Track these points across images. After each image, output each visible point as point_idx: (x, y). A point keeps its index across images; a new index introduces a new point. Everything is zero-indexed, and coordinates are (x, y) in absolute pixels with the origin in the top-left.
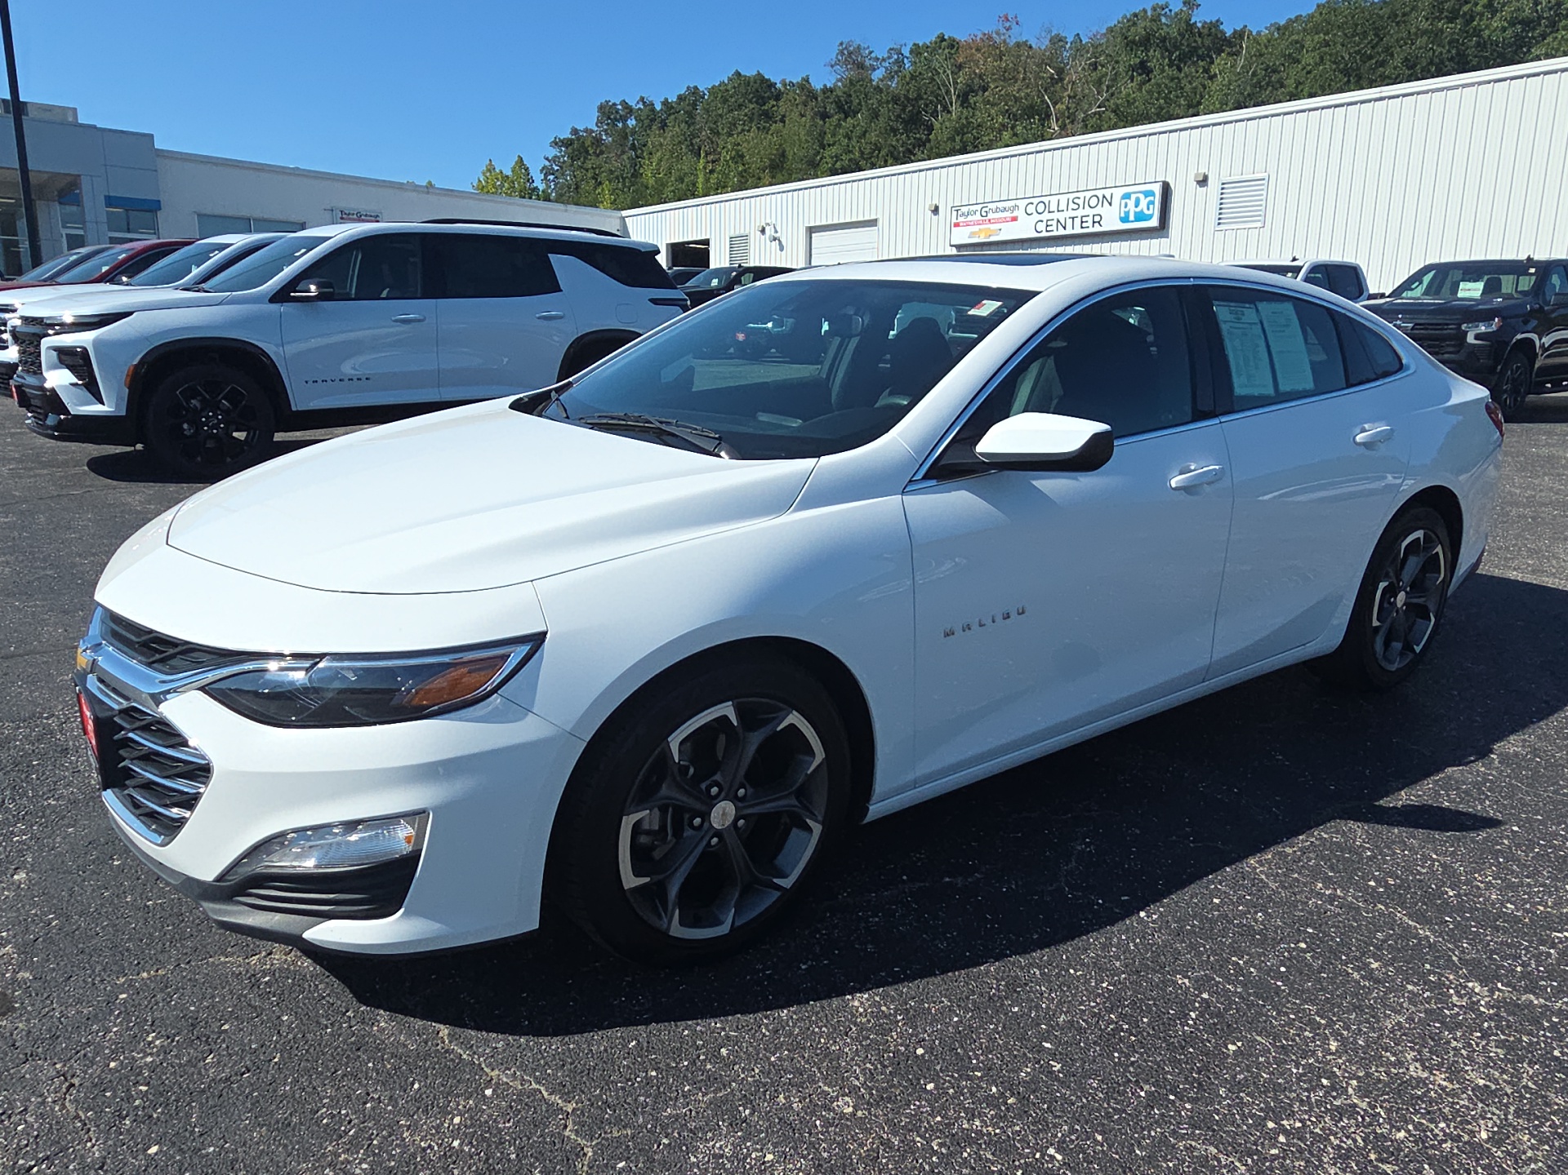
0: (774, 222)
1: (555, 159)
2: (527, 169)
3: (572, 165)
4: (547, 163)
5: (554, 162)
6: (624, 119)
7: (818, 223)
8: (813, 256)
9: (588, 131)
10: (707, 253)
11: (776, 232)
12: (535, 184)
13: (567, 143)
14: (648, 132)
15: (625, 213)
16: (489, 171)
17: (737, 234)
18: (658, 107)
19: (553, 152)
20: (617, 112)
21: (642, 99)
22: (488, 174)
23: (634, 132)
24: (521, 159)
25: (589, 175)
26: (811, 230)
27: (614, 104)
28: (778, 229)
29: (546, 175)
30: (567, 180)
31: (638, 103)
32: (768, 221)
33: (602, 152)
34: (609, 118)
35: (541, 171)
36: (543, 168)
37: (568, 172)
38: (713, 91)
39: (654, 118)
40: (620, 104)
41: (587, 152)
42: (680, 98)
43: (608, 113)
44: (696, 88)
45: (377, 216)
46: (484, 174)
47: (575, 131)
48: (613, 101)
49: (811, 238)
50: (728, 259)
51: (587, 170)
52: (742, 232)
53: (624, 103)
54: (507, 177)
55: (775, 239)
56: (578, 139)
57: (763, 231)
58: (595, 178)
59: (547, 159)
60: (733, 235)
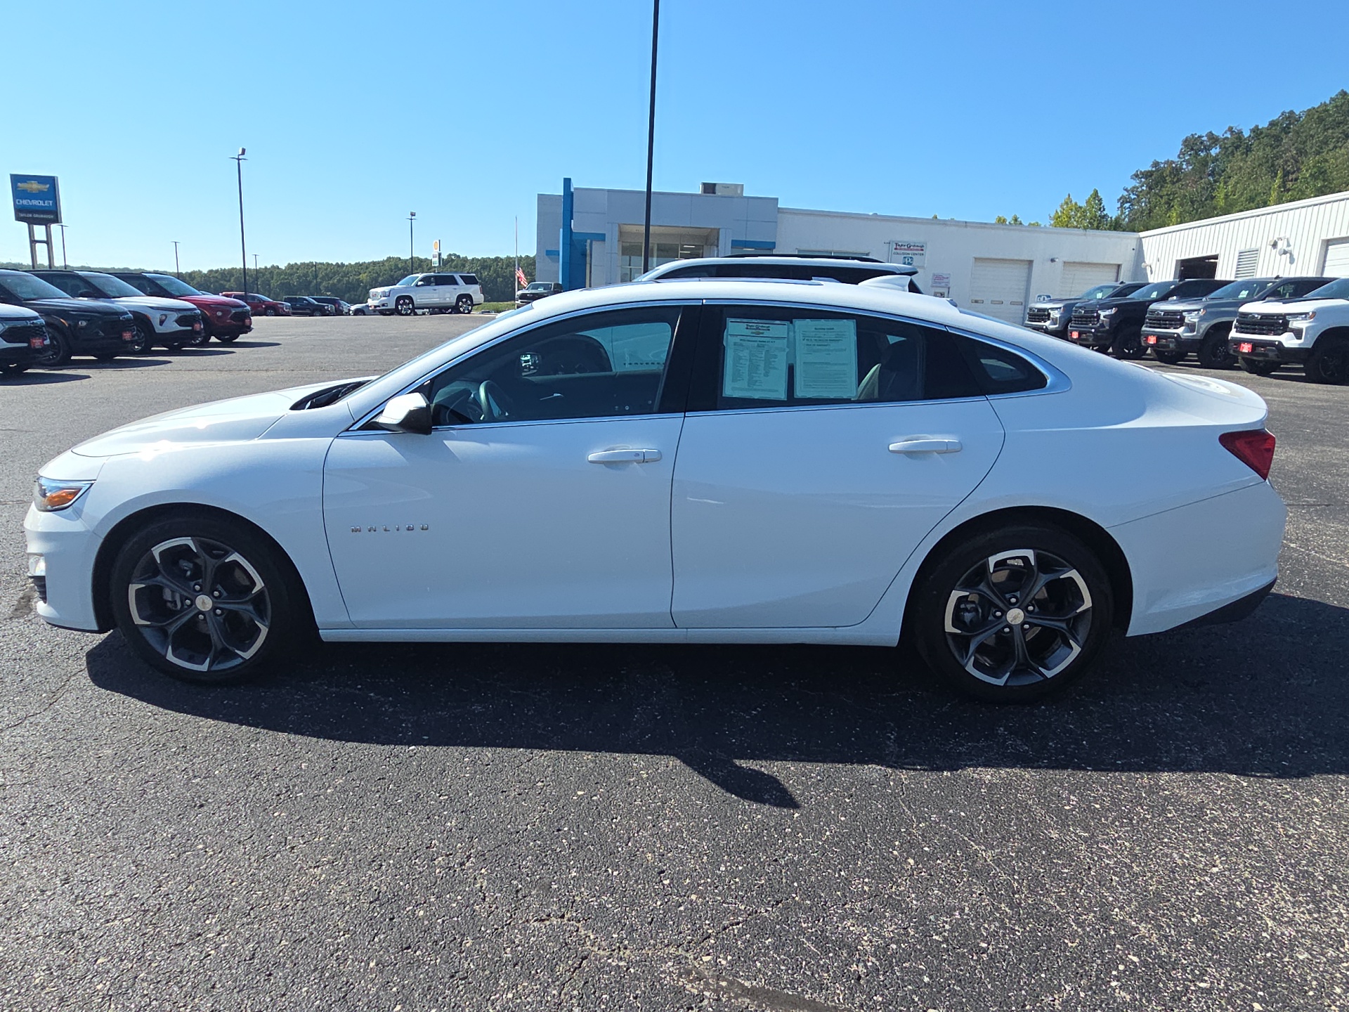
0: (1288, 236)
1: (1133, 190)
2: (1100, 200)
3: (1149, 193)
4: (1125, 193)
5: (1133, 192)
6: (1208, 149)
7: (1337, 236)
8: (1326, 268)
9: (1169, 163)
10: (1214, 266)
11: (1289, 245)
12: (1105, 212)
13: (1147, 175)
14: (1230, 158)
15: (1142, 234)
16: (1067, 203)
17: (1248, 248)
18: (1246, 134)
19: (1135, 183)
20: (1202, 143)
21: (1230, 129)
22: (1065, 207)
23: (1215, 160)
24: (1096, 192)
25: (1163, 201)
26: (1328, 243)
27: (1200, 137)
28: (1292, 243)
29: (1122, 204)
30: (1141, 206)
31: (1226, 133)
32: (1282, 236)
33: (1179, 180)
34: (1192, 149)
35: (1119, 200)
36: (1121, 198)
37: (1144, 199)
38: (1310, 113)
39: (1237, 144)
40: (1206, 136)
41: (1165, 181)
42: (1272, 124)
43: (1192, 145)
44: (1292, 112)
45: (923, 246)
46: (1061, 206)
47: (1156, 164)
48: (1199, 134)
49: (1327, 250)
50: (1234, 273)
51: (1161, 197)
52: (1253, 247)
53: (1211, 135)
54: (1081, 208)
55: (1285, 253)
56: (1157, 170)
57: (1275, 245)
58: (1168, 203)
59: (1126, 190)
60: (1243, 249)
